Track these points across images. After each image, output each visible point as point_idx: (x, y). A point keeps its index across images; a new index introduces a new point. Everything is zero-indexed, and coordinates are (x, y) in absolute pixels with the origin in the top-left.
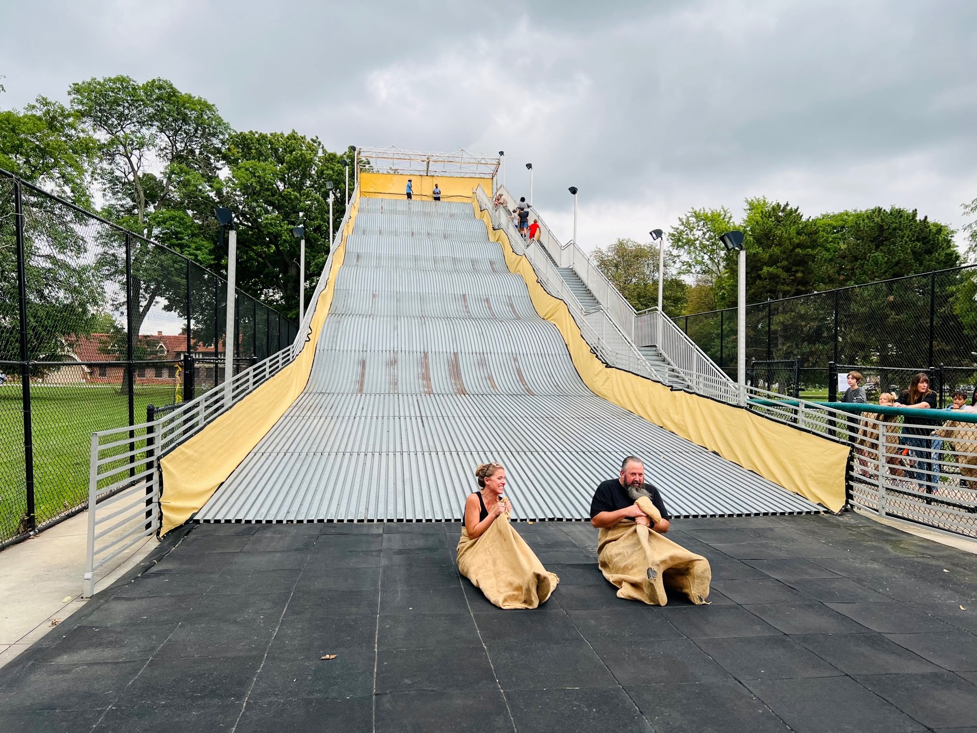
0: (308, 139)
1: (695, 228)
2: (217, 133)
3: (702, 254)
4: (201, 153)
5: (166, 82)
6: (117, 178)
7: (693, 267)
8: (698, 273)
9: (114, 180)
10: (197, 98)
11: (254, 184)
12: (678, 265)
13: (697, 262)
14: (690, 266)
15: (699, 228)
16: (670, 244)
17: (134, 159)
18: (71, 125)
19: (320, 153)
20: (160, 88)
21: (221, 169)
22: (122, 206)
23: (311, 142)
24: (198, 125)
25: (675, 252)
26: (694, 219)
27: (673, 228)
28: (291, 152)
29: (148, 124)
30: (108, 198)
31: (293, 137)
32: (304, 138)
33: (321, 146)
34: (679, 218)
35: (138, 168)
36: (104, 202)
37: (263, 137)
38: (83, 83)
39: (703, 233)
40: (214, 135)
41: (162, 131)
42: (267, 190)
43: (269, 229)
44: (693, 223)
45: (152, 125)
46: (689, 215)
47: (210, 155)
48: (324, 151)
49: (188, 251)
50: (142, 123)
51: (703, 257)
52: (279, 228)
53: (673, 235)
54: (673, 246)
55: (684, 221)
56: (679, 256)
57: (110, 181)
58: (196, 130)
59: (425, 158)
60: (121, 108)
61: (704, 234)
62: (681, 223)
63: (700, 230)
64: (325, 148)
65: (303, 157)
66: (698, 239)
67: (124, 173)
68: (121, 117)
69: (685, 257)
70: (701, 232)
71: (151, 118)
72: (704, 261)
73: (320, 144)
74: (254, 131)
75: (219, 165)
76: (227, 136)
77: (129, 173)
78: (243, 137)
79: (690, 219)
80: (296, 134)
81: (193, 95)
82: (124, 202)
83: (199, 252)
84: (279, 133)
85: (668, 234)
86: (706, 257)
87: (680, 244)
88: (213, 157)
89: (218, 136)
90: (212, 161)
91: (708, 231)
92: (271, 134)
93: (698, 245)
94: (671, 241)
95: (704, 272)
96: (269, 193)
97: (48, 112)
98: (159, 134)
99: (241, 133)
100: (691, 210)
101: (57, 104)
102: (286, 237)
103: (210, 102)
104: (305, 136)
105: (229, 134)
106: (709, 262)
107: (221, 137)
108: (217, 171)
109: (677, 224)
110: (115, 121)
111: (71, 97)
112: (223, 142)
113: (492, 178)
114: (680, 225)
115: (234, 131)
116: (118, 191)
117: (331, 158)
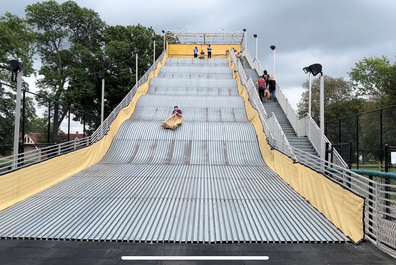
0: (147, 28)
1: (366, 69)
2: (99, 27)
3: (371, 83)
4: (91, 38)
5: (73, 2)
6: (49, 53)
7: (366, 91)
8: (370, 94)
9: (47, 54)
10: (89, 9)
11: (116, 53)
12: (356, 91)
13: (368, 89)
14: (364, 90)
16: (351, 78)
17: (57, 43)
18: (22, 27)
19: (153, 36)
20: (70, 5)
21: (102, 46)
22: (51, 66)
23: (148, 30)
24: (89, 24)
25: (355, 83)
26: (365, 64)
27: (352, 69)
29: (65, 24)
31: (138, 27)
32: (145, 28)
33: (153, 32)
34: (356, 63)
35: (59, 47)
36: (43, 65)
37: (123, 28)
38: (33, 5)
39: (371, 71)
40: (97, 29)
41: (71, 28)
42: (124, 55)
43: (123, 77)
44: (365, 66)
45: (67, 25)
46: (362, 61)
48: (155, 35)
49: (82, 89)
50: (62, 24)
51: (372, 85)
52: (129, 76)
53: (353, 73)
54: (353, 79)
55: (359, 64)
58: (89, 26)
60: (50, 17)
62: (357, 66)
63: (369, 70)
64: (155, 33)
65: (142, 38)
66: (368, 76)
67: (51, 50)
68: (52, 21)
69: (361, 86)
71: (66, 21)
72: (372, 87)
73: (153, 31)
74: (119, 25)
75: (101, 44)
76: (104, 29)
77: (55, 50)
78: (112, 28)
79: (363, 63)
80: (141, 26)
81: (87, 8)
83: (87, 89)
84: (132, 25)
85: (350, 73)
86: (374, 85)
87: (357, 78)
88: (97, 40)
89: (100, 29)
90: (97, 42)
91: (374, 70)
92: (127, 27)
93: (369, 78)
94: (352, 76)
95: (373, 94)
96: (124, 57)
97: (11, 20)
98: (70, 29)
99: (112, 27)
100: (364, 59)
101: (15, 16)
102: (132, 80)
103: (95, 11)
104: (146, 27)
105: (106, 28)
106: (376, 88)
107: (101, 29)
108: (100, 47)
109: (354, 67)
110: (48, 23)
111: (27, 13)
112: (102, 32)
113: (241, 44)
114: (357, 67)
115: (108, 26)
116: (50, 59)
117: (158, 38)
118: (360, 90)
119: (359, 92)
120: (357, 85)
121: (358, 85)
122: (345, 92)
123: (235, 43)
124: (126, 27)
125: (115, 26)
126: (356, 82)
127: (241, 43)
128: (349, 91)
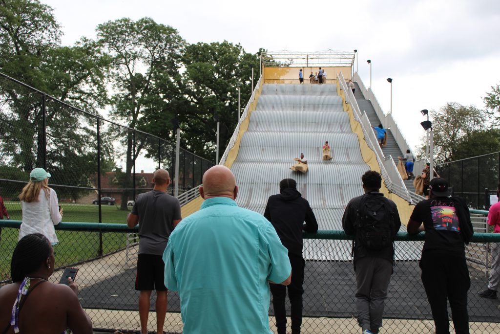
0: (234, 45)
2: (178, 46)
4: (169, 59)
5: (149, 19)
6: (121, 78)
9: (119, 79)
10: (167, 26)
11: (200, 77)
12: (491, 120)
16: (486, 105)
19: (241, 54)
20: (146, 22)
21: (180, 67)
22: (123, 94)
23: (236, 47)
24: (167, 42)
25: (490, 110)
27: (487, 93)
28: (223, 54)
29: (139, 44)
30: (115, 90)
31: (225, 44)
32: (231, 44)
33: (242, 49)
34: (492, 87)
35: (133, 71)
37: (206, 46)
38: (104, 24)
40: (176, 47)
41: (146, 47)
42: (209, 80)
45: (141, 45)
47: (174, 59)
48: (244, 52)
50: (135, 44)
52: (215, 104)
53: (487, 99)
54: (488, 106)
55: (495, 88)
57: (117, 80)
58: (166, 45)
60: (124, 36)
64: (244, 50)
65: (230, 57)
67: (125, 75)
68: (124, 41)
69: (497, 114)
71: (140, 40)
73: (241, 47)
74: (200, 42)
75: (179, 65)
76: (184, 47)
77: (127, 74)
80: (227, 42)
81: (164, 25)
82: (124, 92)
84: (216, 42)
85: (484, 98)
87: (493, 104)
88: (175, 61)
90: (175, 63)
92: (211, 44)
94: (486, 102)
96: (209, 82)
98: (144, 49)
99: (193, 45)
103: (174, 28)
105: (186, 46)
107: (180, 48)
108: (178, 69)
109: (490, 91)
110: (120, 44)
111: (97, 33)
112: (182, 51)
113: (351, 67)
114: (492, 91)
115: (189, 44)
116: (121, 86)
117: (248, 57)
118: (497, 120)
119: (496, 121)
120: (493, 113)
122: (478, 122)
123: (344, 65)
124: (209, 44)
125: (196, 44)
126: (492, 110)
128: (483, 121)
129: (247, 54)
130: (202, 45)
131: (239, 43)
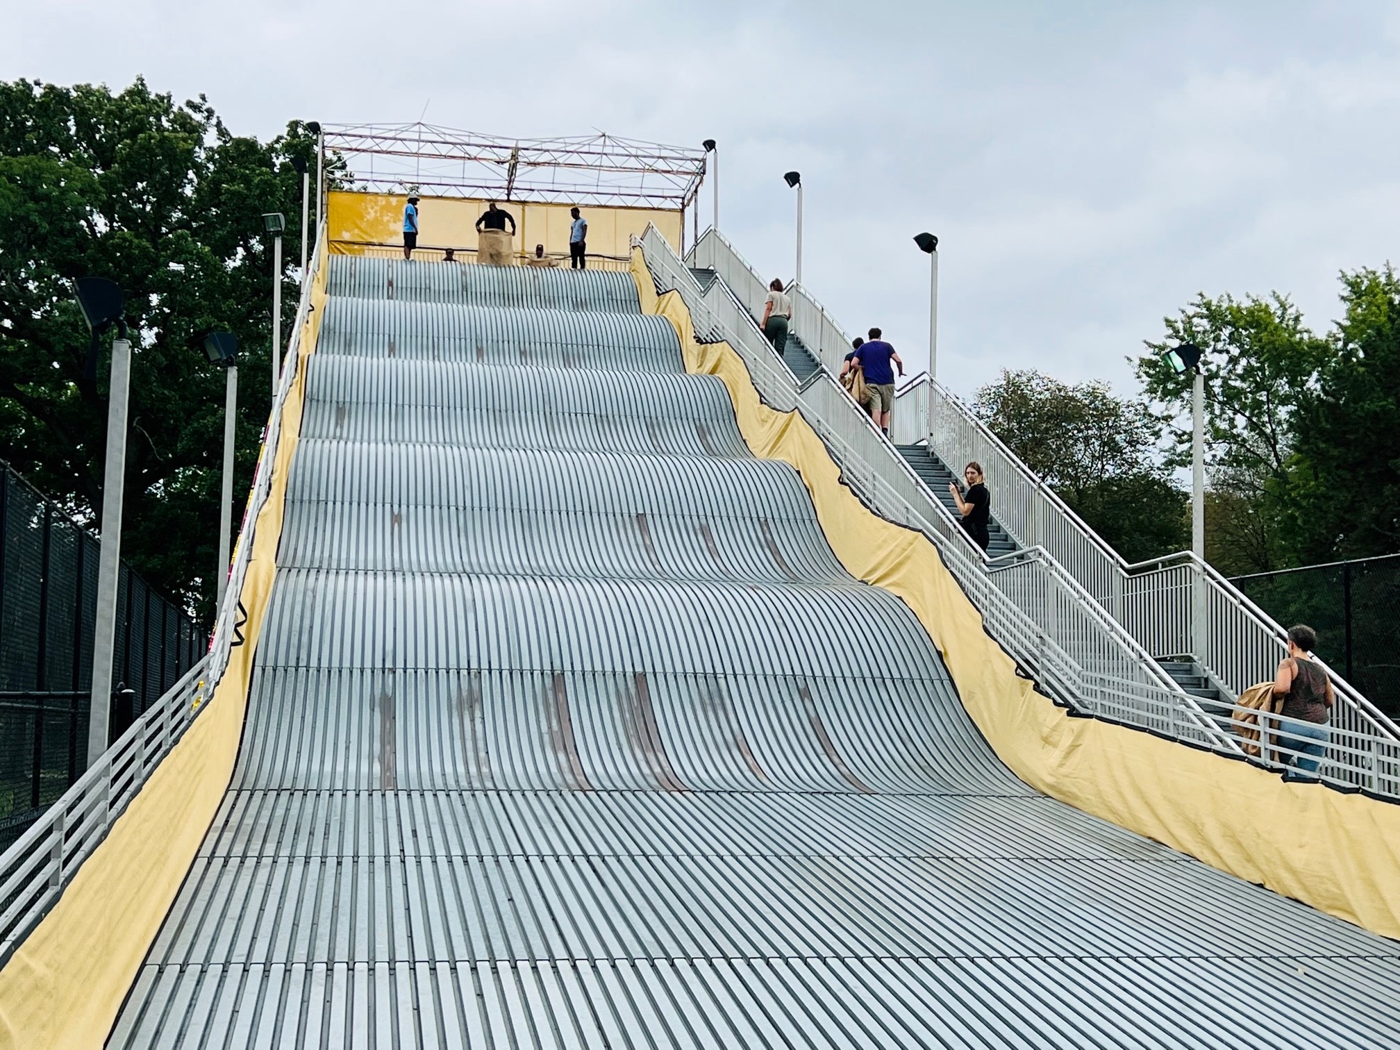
0: (178, 103)
1: (1207, 345)
3: (1230, 413)
13: (1218, 435)
15: (1220, 346)
16: (1145, 386)
19: (211, 139)
23: (185, 110)
25: (1157, 408)
26: (1205, 324)
27: (1150, 345)
28: (133, 134)
31: (137, 96)
32: (166, 98)
33: (214, 121)
34: (1167, 321)
37: (55, 95)
44: (1205, 332)
46: (1191, 311)
48: (222, 132)
51: (1232, 420)
53: (1152, 364)
54: (1152, 391)
55: (1180, 326)
56: (1168, 418)
59: (507, 154)
61: (1233, 361)
62: (1170, 331)
63: (1220, 352)
64: (224, 124)
65: (165, 146)
69: (1184, 422)
70: (1225, 357)
72: (1235, 431)
73: (210, 112)
74: (30, 81)
79: (1196, 321)
84: (99, 85)
85: (1138, 362)
86: (1241, 421)
87: (1170, 386)
91: (1243, 353)
92: (77, 88)
93: (1217, 390)
94: (1145, 378)
95: (1232, 461)
100: (1198, 300)
104: (169, 94)
106: (1248, 434)
109: (1161, 335)
113: (682, 211)
114: (1170, 337)
121: (1171, 417)
123: (656, 203)
126: (1164, 404)
127: (684, 206)
128: (1131, 442)
129: (239, 142)
130: (37, 92)
131: (203, 98)
